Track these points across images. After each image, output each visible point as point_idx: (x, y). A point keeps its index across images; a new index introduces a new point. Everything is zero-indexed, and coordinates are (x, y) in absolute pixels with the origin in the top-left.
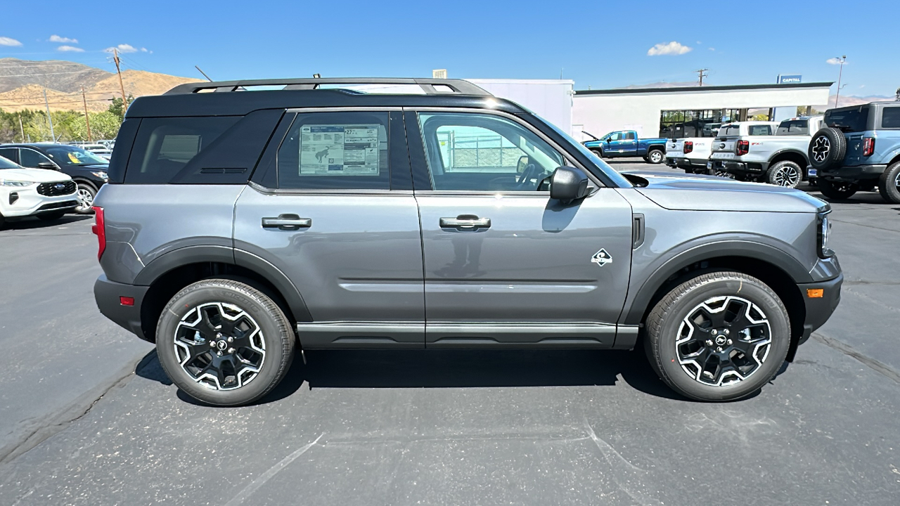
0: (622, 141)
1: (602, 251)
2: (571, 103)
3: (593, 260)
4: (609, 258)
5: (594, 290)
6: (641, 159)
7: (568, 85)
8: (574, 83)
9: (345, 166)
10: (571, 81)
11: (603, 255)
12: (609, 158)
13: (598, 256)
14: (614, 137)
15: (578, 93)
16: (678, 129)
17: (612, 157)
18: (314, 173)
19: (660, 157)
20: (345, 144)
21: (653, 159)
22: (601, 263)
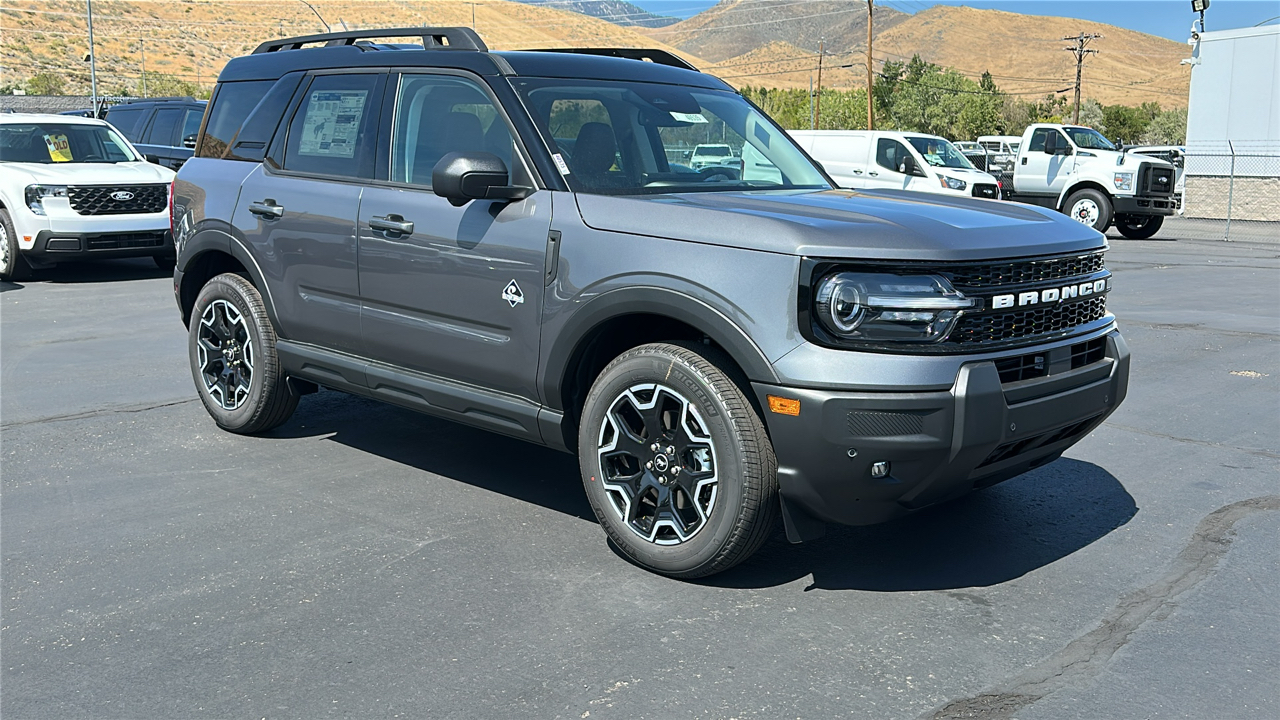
1: (513, 284)
3: (504, 296)
4: (520, 295)
5: (507, 344)
9: (332, 144)
11: (514, 290)
13: (509, 291)
18: (308, 150)
20: (339, 117)
22: (513, 302)
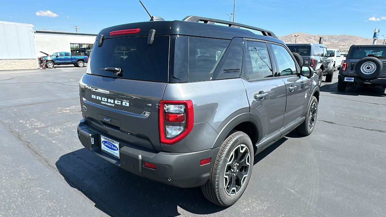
0: (63, 57)
2: (33, 37)
3: (305, 97)
6: (73, 65)
7: (30, 27)
8: (33, 26)
9: (262, 67)
10: (32, 25)
11: (306, 94)
12: (58, 65)
14: (59, 55)
15: (37, 32)
16: (78, 52)
17: (59, 65)
19: (83, 64)
21: (80, 65)
